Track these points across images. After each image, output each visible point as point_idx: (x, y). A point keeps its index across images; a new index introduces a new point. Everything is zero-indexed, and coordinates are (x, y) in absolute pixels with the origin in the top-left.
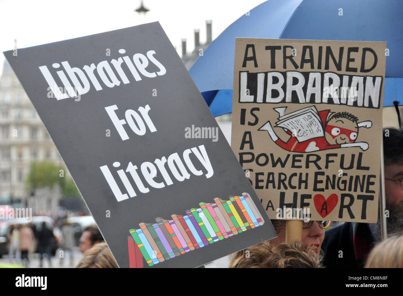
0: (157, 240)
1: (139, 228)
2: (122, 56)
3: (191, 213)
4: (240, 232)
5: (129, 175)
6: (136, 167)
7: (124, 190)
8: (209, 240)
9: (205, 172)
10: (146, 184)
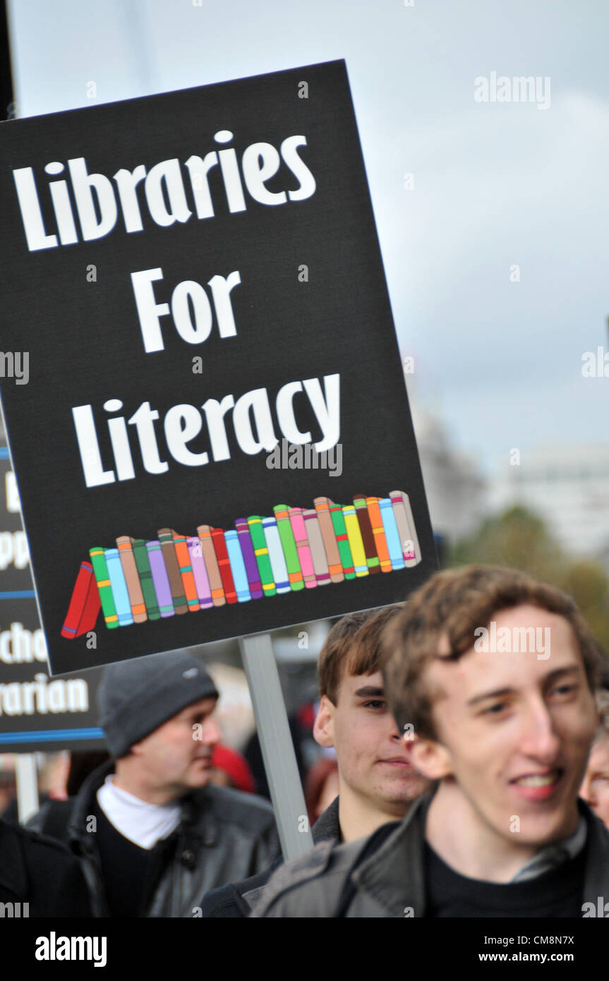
4: (350, 576)
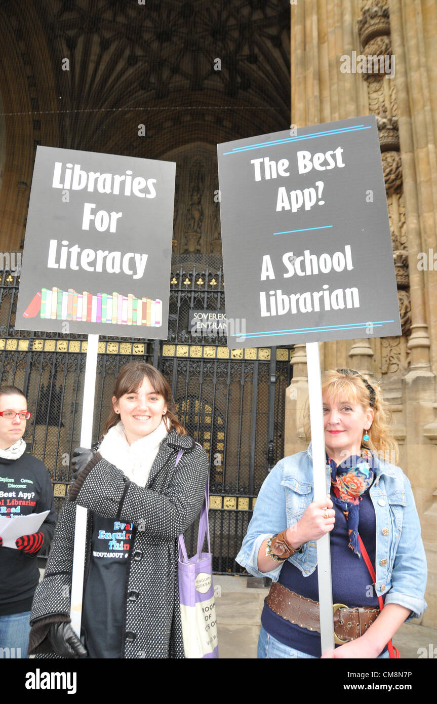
0: (59, 303)
1: (51, 289)
2: (126, 175)
3: (101, 297)
5: (69, 254)
6: (79, 250)
7: (58, 260)
8: (102, 319)
9: (135, 273)
10: (79, 263)
